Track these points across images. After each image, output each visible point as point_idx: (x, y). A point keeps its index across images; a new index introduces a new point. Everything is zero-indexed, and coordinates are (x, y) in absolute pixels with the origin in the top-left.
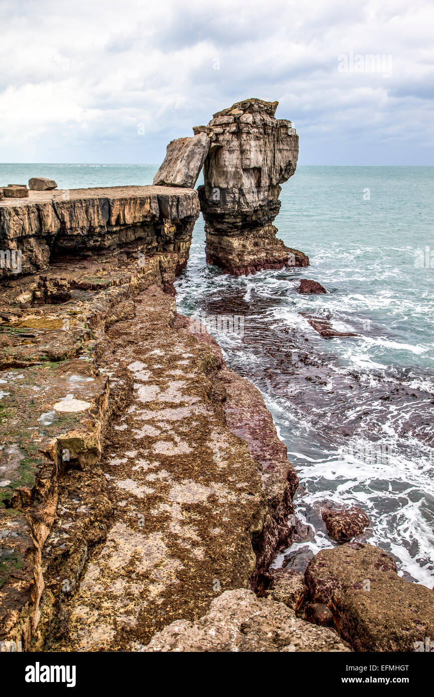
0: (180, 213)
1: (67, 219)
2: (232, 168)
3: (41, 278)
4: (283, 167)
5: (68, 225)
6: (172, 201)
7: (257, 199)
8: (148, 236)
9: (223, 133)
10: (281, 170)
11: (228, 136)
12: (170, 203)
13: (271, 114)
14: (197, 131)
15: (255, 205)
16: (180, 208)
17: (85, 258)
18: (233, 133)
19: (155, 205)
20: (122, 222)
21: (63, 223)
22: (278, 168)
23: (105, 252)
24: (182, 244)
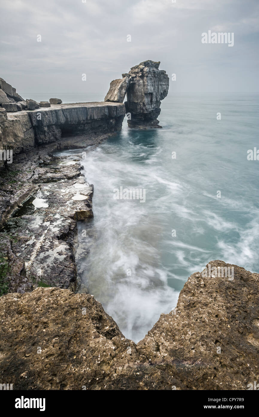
0: (118, 114)
1: (68, 117)
2: (140, 93)
3: (58, 144)
4: (162, 93)
5: (69, 119)
6: (114, 109)
7: (151, 107)
8: (103, 125)
9: (136, 77)
10: (161, 94)
11: (138, 78)
12: (113, 109)
13: (157, 68)
14: (124, 76)
15: (150, 110)
16: (118, 112)
17: (77, 135)
18: (140, 77)
19: (106, 110)
20: (92, 118)
21: (67, 118)
22: (160, 93)
23: (85, 132)
24: (118, 128)
